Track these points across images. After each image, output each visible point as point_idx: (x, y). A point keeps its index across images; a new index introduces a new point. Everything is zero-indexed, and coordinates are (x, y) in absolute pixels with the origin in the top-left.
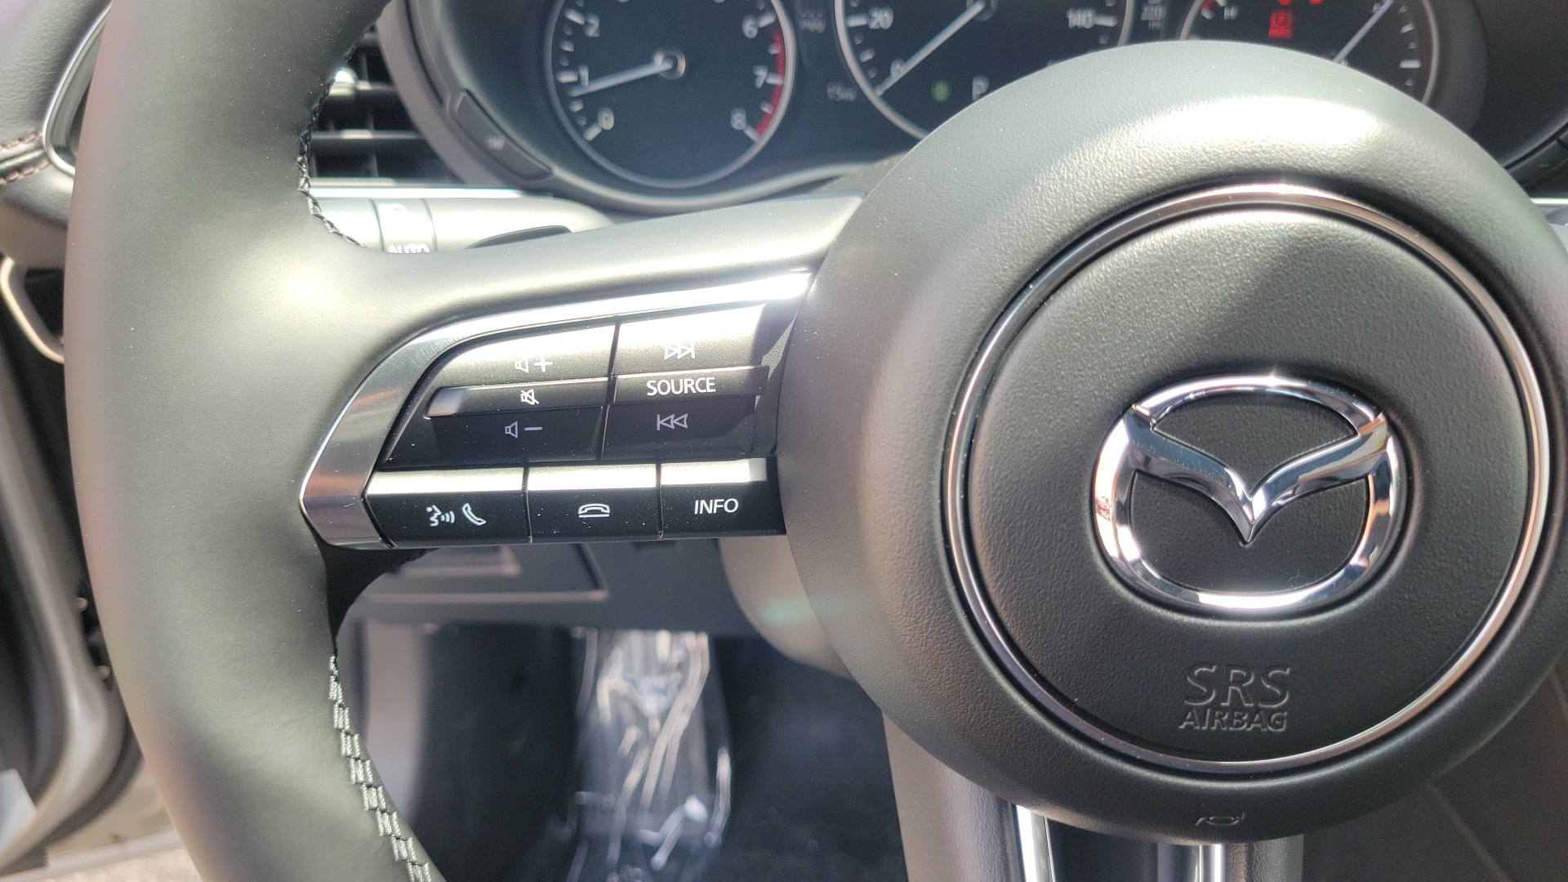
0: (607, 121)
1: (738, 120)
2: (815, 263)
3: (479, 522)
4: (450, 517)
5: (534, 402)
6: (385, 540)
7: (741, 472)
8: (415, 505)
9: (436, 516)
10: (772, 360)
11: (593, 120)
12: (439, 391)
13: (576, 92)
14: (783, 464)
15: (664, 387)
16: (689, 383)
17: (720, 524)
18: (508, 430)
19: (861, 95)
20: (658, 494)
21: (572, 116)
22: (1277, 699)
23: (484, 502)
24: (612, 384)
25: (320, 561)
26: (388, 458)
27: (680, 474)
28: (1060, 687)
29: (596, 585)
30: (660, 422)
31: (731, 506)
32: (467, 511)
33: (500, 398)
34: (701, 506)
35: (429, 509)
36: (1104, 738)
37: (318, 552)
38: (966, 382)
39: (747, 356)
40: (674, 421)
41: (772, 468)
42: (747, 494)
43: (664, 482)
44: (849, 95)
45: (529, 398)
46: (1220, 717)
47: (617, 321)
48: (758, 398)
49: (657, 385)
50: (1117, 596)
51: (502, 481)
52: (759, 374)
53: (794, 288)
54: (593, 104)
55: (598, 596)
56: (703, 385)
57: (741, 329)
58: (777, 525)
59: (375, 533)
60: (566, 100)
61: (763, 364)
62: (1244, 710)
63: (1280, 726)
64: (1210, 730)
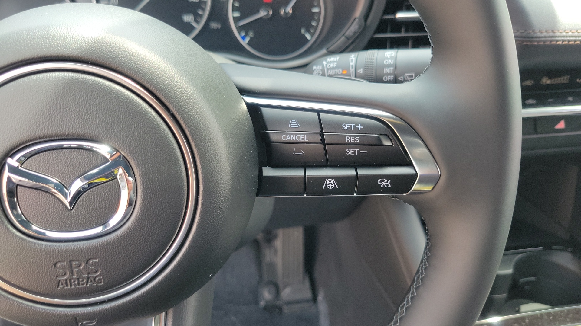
22: (96, 272)
36: (28, 296)
46: (74, 282)
62: (83, 278)
63: (101, 282)
64: (70, 289)
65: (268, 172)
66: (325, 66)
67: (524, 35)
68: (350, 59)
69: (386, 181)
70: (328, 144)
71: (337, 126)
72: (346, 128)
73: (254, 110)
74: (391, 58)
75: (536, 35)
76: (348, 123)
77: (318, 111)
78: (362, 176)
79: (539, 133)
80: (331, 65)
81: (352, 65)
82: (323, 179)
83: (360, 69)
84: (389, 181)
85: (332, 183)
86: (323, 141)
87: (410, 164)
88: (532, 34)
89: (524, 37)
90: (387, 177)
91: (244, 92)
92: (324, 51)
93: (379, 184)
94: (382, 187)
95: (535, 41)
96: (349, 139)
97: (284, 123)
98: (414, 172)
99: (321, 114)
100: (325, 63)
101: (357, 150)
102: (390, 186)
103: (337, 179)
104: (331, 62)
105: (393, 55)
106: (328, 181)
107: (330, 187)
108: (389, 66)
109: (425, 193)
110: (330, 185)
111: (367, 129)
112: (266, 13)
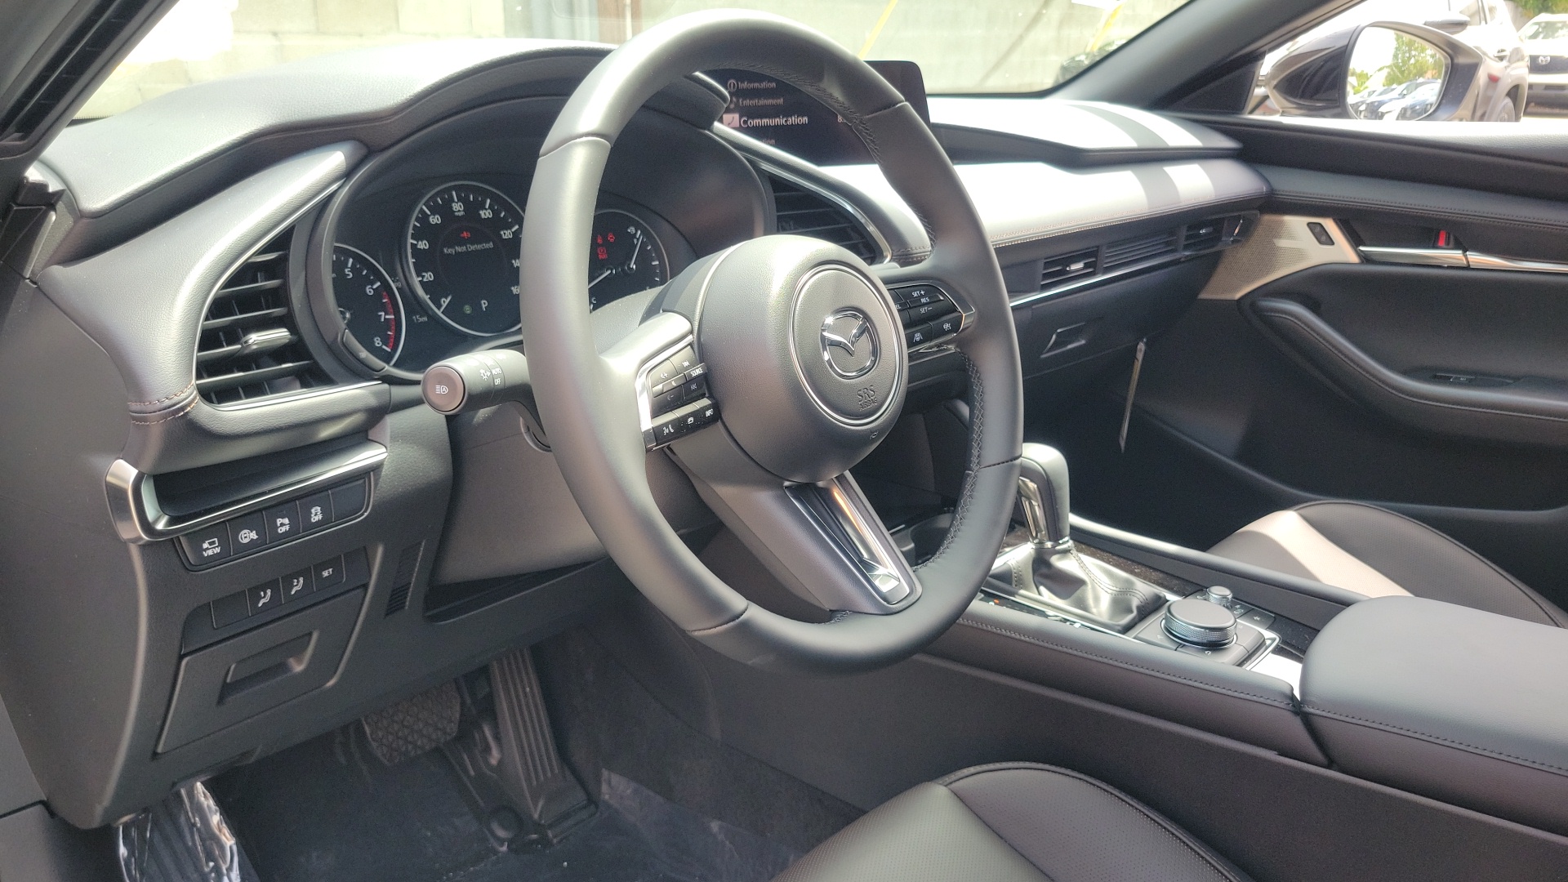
1: (378, 342)
3: (673, 430)
9: (665, 431)
18: (668, 398)
19: (432, 316)
22: (873, 395)
30: (692, 388)
40: (694, 386)
42: (713, 407)
44: (425, 319)
46: (866, 405)
62: (869, 401)
72: (916, 294)
78: (932, 326)
87: (956, 310)
93: (945, 327)
94: (946, 329)
101: (926, 308)
102: (951, 328)
112: (609, 272)
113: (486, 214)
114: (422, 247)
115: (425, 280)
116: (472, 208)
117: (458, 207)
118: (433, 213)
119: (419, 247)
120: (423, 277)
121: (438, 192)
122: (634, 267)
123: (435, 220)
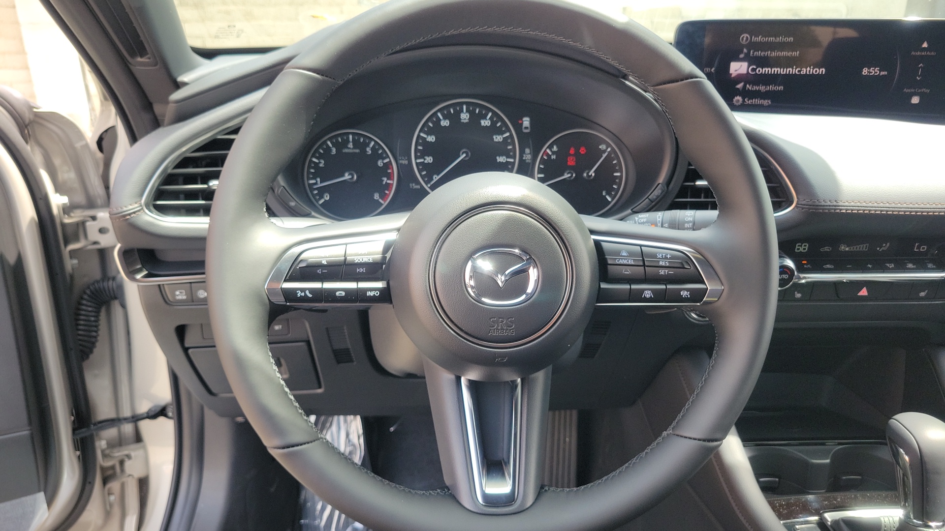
0: (327, 197)
1: (376, 196)
2: (398, 230)
3: (310, 296)
4: (303, 294)
5: (326, 263)
6: (286, 301)
7: (380, 285)
8: (294, 291)
9: (299, 294)
10: (388, 255)
11: (321, 197)
12: (301, 261)
13: (315, 187)
14: (391, 283)
15: (359, 260)
16: (366, 259)
17: (373, 299)
18: (318, 271)
19: (422, 186)
20: (357, 291)
21: (314, 196)
22: (512, 326)
23: (312, 291)
24: (345, 259)
25: (269, 306)
26: (287, 278)
27: (363, 285)
28: (459, 326)
29: (320, 387)
30: (358, 270)
31: (377, 293)
32: (307, 292)
33: (317, 263)
34: (369, 294)
35: (298, 292)
36: (471, 339)
37: (268, 303)
38: (433, 252)
39: (381, 253)
40: (361, 270)
41: (388, 284)
42: (382, 291)
43: (359, 287)
44: (418, 187)
45: (324, 262)
46: (498, 331)
47: (346, 244)
48: (384, 266)
49: (357, 259)
50: (471, 301)
51: (317, 285)
52: (384, 258)
53: (393, 236)
54: (322, 191)
55: (320, 391)
56: (369, 260)
57: (380, 248)
58: (390, 301)
59: (283, 298)
60: (312, 190)
61: (386, 256)
62: (504, 329)
63: (513, 334)
64: (496, 335)
65: (604, 286)
66: (637, 220)
67: (810, 203)
68: (658, 216)
69: (686, 292)
70: (647, 266)
71: (654, 256)
72: (660, 256)
73: (597, 244)
74: (691, 216)
75: (820, 204)
76: (660, 253)
77: (641, 246)
78: (669, 288)
79: (842, 300)
80: (642, 221)
81: (659, 221)
82: (643, 290)
83: (665, 224)
84: (689, 293)
85: (649, 293)
86: (644, 265)
87: (703, 282)
88: (817, 203)
89: (810, 206)
90: (687, 290)
91: (592, 232)
92: (629, 211)
93: (682, 294)
94: (683, 296)
95: (821, 209)
96: (662, 263)
97: (617, 253)
98: (705, 287)
99: (642, 247)
100: (636, 218)
101: (666, 271)
102: (689, 296)
103: (652, 290)
104: (642, 218)
105: (692, 214)
106: (646, 291)
107: (648, 296)
108: (688, 222)
109: (713, 303)
110: (648, 295)
111: (673, 257)
112: (569, 175)
113: (485, 123)
114: (430, 140)
115: (426, 162)
116: (475, 118)
117: (465, 117)
118: (445, 118)
119: (427, 140)
120: (425, 159)
121: (454, 104)
122: (593, 175)
123: (445, 123)
